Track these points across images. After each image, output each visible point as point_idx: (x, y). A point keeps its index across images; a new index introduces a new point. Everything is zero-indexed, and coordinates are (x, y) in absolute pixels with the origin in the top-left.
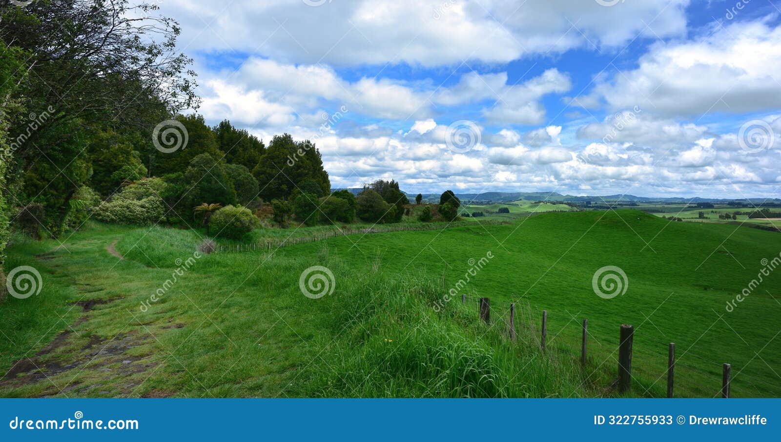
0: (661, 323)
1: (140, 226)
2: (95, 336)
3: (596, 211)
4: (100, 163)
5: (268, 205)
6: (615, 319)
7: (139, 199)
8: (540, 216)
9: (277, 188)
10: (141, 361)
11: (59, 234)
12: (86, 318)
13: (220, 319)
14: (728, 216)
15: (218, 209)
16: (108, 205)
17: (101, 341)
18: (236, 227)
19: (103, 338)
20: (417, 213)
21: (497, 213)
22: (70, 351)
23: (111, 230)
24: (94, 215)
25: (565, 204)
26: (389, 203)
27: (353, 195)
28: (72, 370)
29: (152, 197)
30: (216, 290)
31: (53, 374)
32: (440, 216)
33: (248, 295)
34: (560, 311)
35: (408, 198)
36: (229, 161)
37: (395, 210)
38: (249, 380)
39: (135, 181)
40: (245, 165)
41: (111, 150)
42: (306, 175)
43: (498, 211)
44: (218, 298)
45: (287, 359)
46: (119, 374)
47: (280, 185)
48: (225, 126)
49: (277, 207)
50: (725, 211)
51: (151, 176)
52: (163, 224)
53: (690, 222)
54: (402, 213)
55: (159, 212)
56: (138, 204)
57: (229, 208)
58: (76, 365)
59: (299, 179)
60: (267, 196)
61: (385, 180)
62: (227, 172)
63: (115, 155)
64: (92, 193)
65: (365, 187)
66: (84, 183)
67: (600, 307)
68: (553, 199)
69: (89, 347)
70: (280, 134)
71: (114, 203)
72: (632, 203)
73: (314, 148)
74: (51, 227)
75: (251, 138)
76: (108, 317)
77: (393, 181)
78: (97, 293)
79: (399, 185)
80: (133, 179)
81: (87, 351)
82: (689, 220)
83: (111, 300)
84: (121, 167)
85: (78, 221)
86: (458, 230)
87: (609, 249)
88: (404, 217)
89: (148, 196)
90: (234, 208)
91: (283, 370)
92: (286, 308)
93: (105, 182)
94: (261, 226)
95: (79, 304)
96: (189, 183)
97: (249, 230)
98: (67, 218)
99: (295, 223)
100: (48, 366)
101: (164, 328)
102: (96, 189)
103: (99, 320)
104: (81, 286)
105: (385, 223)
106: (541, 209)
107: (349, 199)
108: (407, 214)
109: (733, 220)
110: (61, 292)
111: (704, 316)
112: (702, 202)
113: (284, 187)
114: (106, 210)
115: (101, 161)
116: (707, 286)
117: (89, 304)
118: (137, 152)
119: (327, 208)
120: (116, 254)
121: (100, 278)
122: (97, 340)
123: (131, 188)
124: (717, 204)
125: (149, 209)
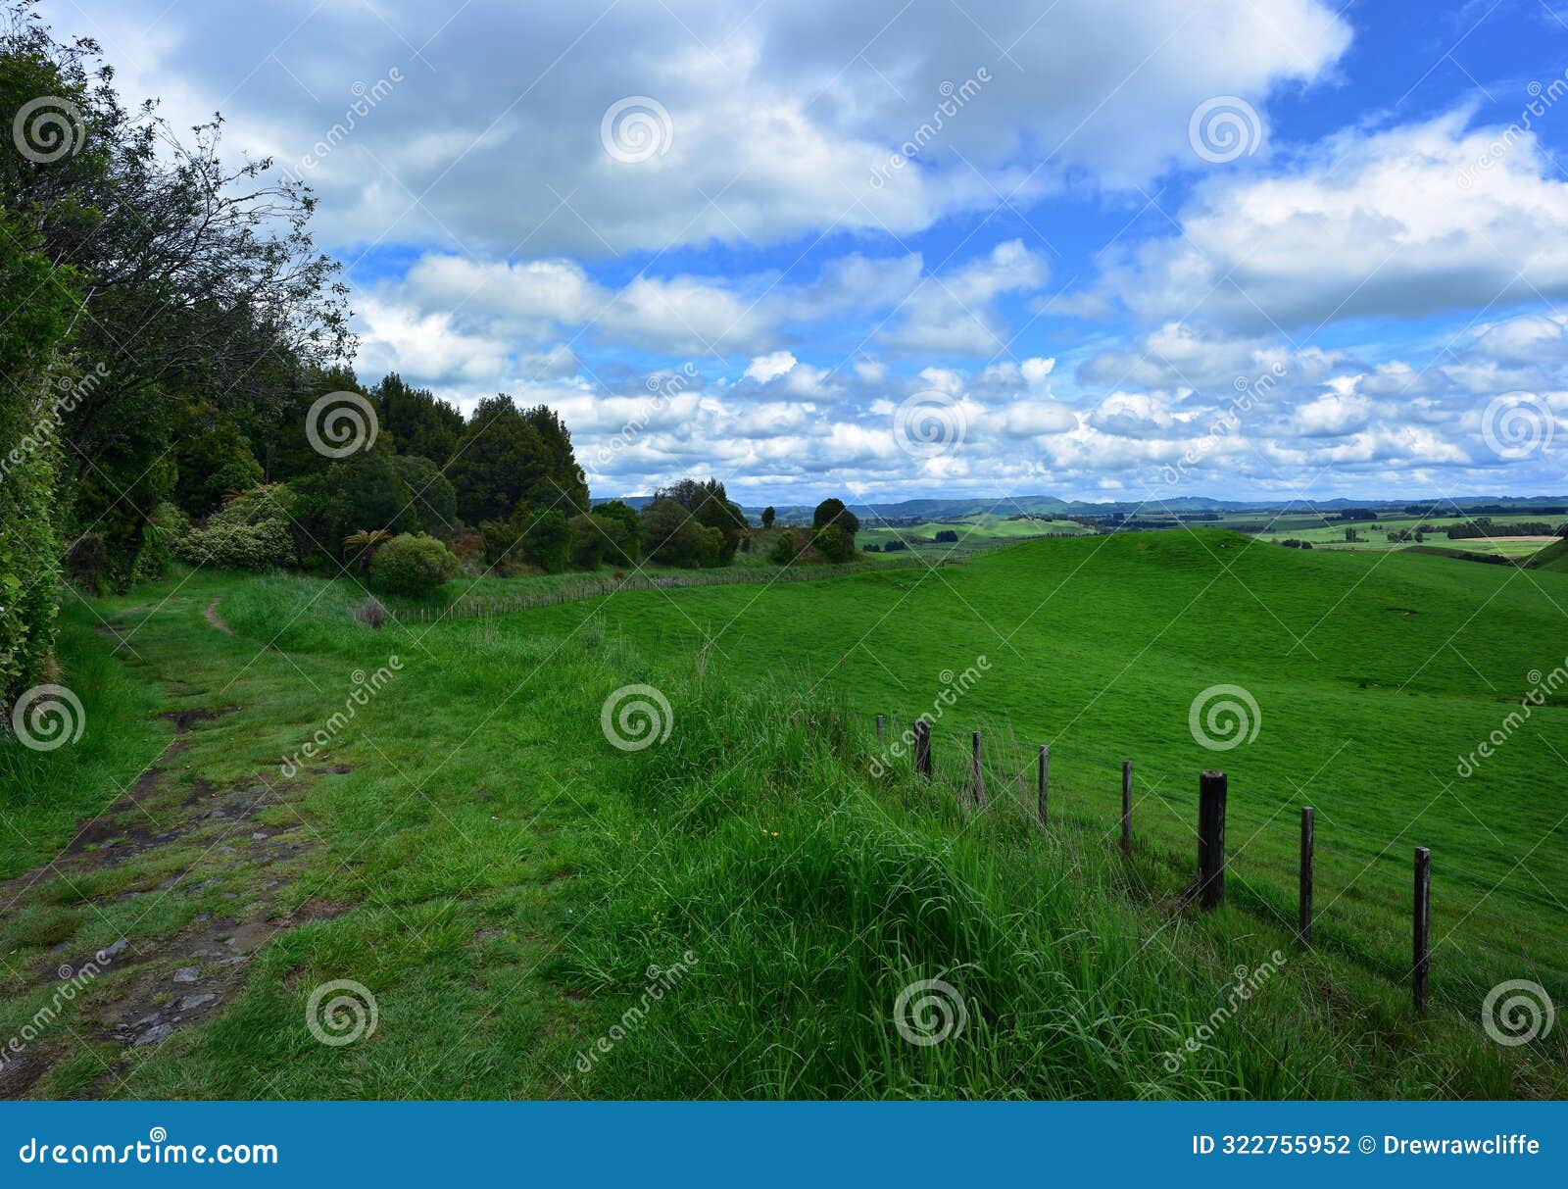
0: (1275, 757)
1: (254, 573)
2: (201, 780)
3: (1133, 534)
4: (188, 460)
5: (473, 533)
6: (1181, 752)
7: (252, 523)
8: (1021, 545)
9: (489, 499)
10: (284, 836)
11: (128, 587)
12: (183, 745)
13: (413, 761)
14: (1404, 536)
15: (385, 540)
16: (201, 534)
17: (213, 791)
18: (417, 575)
19: (214, 785)
20: (767, 545)
21: (932, 541)
22: (164, 807)
23: (209, 581)
24: (180, 552)
25: (1072, 519)
26: (707, 526)
27: (634, 512)
28: (171, 846)
29: (273, 519)
30: (398, 701)
31: (141, 848)
32: (816, 553)
33: (457, 713)
34: (1069, 739)
35: (745, 516)
36: (401, 451)
37: (720, 541)
38: (487, 893)
39: (244, 491)
40: (428, 455)
41: (204, 436)
42: (542, 473)
43: (934, 537)
44: (403, 717)
45: (553, 854)
46: (250, 861)
47: (495, 492)
48: (392, 384)
49: (490, 537)
50: (1398, 526)
51: (270, 482)
52: (293, 568)
53: (1329, 550)
54: (735, 548)
55: (285, 546)
56: (250, 532)
57: (404, 539)
58: (176, 836)
59: (529, 481)
60: (472, 514)
61: (697, 481)
62: (397, 470)
63: (211, 446)
64: (177, 514)
65: (656, 495)
66: (164, 496)
67: (1151, 729)
68: (1046, 510)
69: (192, 801)
70: (492, 396)
71: (213, 530)
72: (1208, 514)
73: (555, 420)
74: (116, 574)
75: (440, 405)
76: (222, 745)
77: (714, 482)
78: (197, 697)
79: (726, 489)
80: (241, 487)
81: (190, 808)
82: (1326, 546)
83: (221, 712)
84: (221, 465)
85: (157, 564)
86: (856, 580)
87: (1165, 611)
88: (739, 555)
89: (266, 518)
90: (414, 538)
91: (548, 878)
92: (535, 743)
93: (196, 494)
94: (462, 573)
95: (169, 719)
96: (333, 493)
97: (441, 581)
98: (140, 559)
99: (525, 567)
100: (132, 834)
101: (315, 772)
102: (182, 507)
103: (206, 750)
104: (170, 684)
105: (701, 566)
106: (1021, 530)
107: (627, 519)
108: (745, 548)
109: (1416, 544)
110: (140, 693)
111: (1361, 740)
112: (1354, 508)
113: (502, 497)
114: (198, 544)
115: (189, 456)
116: (1367, 680)
117: (185, 717)
118: (247, 439)
119: (585, 537)
120: (218, 625)
121: (199, 669)
122: (206, 788)
123: (238, 503)
124: (1383, 511)
125: (268, 541)
